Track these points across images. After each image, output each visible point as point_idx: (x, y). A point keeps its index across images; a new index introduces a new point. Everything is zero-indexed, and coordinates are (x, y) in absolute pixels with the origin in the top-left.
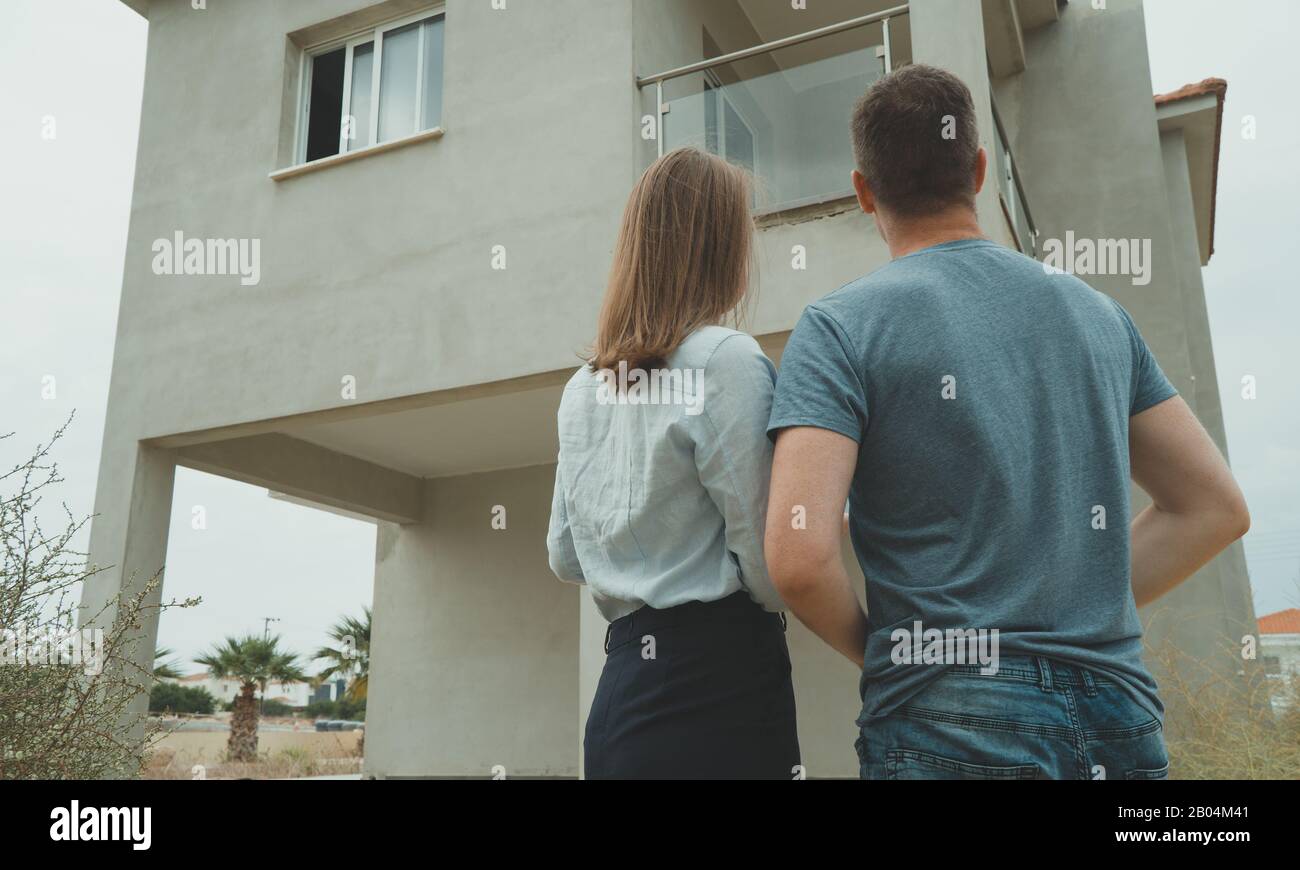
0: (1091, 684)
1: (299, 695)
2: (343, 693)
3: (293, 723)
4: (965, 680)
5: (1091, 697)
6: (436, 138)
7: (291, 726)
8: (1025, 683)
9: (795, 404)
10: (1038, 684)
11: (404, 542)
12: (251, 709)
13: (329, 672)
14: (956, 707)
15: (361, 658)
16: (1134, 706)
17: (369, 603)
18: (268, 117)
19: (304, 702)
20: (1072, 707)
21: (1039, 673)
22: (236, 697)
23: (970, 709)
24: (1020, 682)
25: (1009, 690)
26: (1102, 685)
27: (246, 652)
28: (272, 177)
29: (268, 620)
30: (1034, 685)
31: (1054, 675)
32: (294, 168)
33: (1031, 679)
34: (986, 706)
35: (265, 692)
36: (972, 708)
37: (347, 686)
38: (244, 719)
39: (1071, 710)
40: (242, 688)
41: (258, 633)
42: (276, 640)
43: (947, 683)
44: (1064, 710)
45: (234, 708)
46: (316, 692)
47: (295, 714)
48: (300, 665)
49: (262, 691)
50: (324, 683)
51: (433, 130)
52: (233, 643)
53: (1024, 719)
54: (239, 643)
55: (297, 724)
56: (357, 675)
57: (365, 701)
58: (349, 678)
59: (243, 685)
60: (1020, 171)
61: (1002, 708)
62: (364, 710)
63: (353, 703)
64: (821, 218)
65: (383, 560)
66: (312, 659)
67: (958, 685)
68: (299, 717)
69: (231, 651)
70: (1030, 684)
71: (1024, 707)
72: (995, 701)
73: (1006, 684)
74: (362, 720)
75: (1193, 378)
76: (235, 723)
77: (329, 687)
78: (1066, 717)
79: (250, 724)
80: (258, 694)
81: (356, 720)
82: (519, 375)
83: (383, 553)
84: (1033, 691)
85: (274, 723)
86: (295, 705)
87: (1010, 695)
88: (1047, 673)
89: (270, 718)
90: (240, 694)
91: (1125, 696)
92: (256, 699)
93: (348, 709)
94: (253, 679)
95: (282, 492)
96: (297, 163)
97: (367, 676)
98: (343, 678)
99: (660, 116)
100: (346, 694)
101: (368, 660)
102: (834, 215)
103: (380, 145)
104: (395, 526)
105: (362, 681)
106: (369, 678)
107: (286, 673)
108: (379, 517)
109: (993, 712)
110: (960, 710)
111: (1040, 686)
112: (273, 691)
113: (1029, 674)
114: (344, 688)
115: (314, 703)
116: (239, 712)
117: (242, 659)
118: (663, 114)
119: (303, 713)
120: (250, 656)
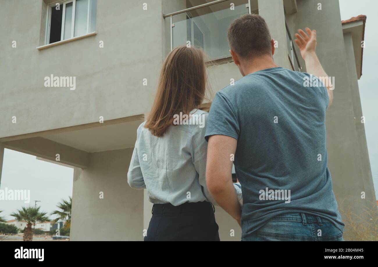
0: (320, 221)
1: (47, 227)
2: (62, 227)
3: (45, 237)
4: (277, 222)
5: (320, 226)
6: (94, 35)
7: (44, 238)
8: (298, 222)
9: (215, 127)
10: (302, 222)
11: (83, 175)
12: (30, 232)
13: (58, 219)
14: (273, 231)
15: (69, 214)
16: (335, 229)
17: (71, 196)
18: (36, 28)
19: (48, 229)
20: (314, 230)
21: (302, 218)
22: (25, 228)
23: (278, 232)
24: (296, 222)
25: (292, 225)
26: (324, 221)
27: (28, 212)
28: (37, 49)
29: (36, 201)
30: (301, 223)
31: (307, 219)
32: (45, 46)
33: (299, 221)
34: (284, 231)
35: (35, 226)
36: (279, 231)
37: (63, 224)
38: (28, 235)
39: (313, 231)
40: (27, 225)
41: (33, 206)
42: (39, 208)
43: (270, 223)
44: (311, 231)
45: (24, 232)
46: (53, 226)
47: (46, 234)
48: (47, 216)
49: (34, 226)
50: (56, 223)
51: (93, 33)
52: (24, 209)
53: (297, 235)
54: (26, 209)
55: (46, 237)
56: (67, 220)
57: (70, 229)
58: (64, 222)
59: (27, 224)
60: (295, 47)
61: (289, 231)
62: (69, 232)
63: (66, 230)
64: (227, 63)
65: (76, 181)
66: (51, 214)
67: (274, 224)
68: (47, 235)
69: (24, 212)
70: (299, 222)
71: (297, 230)
72: (287, 229)
73: (291, 223)
74: (69, 236)
75: (355, 118)
76: (25, 237)
77: (57, 224)
78: (312, 233)
79: (30, 237)
80: (33, 227)
81: (67, 236)
82: (122, 117)
83: (76, 178)
84: (300, 225)
85: (38, 237)
86: (45, 231)
87: (292, 227)
88: (305, 218)
89: (37, 235)
90: (27, 227)
91: (332, 225)
92: (32, 229)
93: (63, 232)
94: (31, 222)
95: (41, 157)
96: (46, 44)
97: (70, 220)
98: (62, 221)
99: (171, 28)
100: (63, 227)
101: (71, 215)
102: (231, 62)
103: (74, 38)
104: (80, 169)
105: (69, 222)
106: (71, 221)
107: (42, 219)
108: (74, 166)
109: (286, 233)
110: (275, 232)
111: (302, 223)
112: (38, 225)
113: (299, 219)
114: (62, 225)
115: (52, 230)
116: (26, 233)
117: (27, 215)
118: (173, 27)
119: (48, 234)
120: (30, 213)
